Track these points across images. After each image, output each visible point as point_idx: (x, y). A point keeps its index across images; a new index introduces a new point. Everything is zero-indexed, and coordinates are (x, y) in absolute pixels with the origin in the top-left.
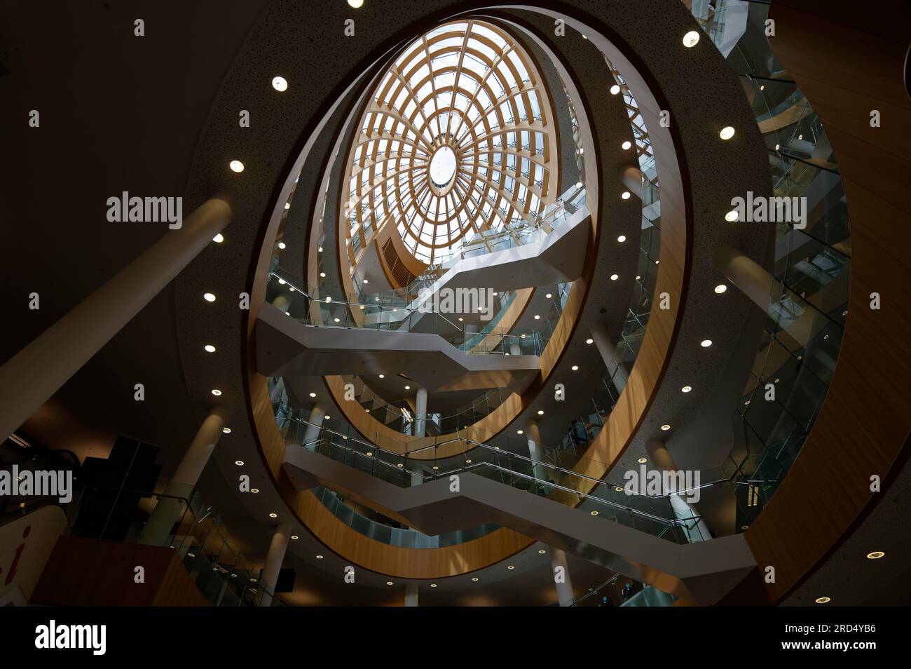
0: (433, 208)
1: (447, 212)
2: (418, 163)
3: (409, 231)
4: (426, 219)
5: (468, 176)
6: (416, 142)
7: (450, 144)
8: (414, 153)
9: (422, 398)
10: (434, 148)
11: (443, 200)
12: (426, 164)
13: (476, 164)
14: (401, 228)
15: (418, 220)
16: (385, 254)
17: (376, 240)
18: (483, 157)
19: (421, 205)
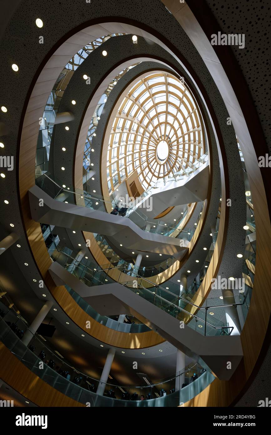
0: (157, 170)
1: (164, 173)
2: (150, 148)
3: (145, 179)
4: (154, 175)
5: (175, 156)
6: (150, 138)
7: (166, 139)
8: (148, 143)
9: (139, 259)
10: (158, 141)
11: (162, 166)
12: (155, 149)
13: (178, 151)
14: (141, 178)
15: (150, 175)
16: (131, 188)
17: (126, 181)
18: (181, 146)
19: (152, 168)
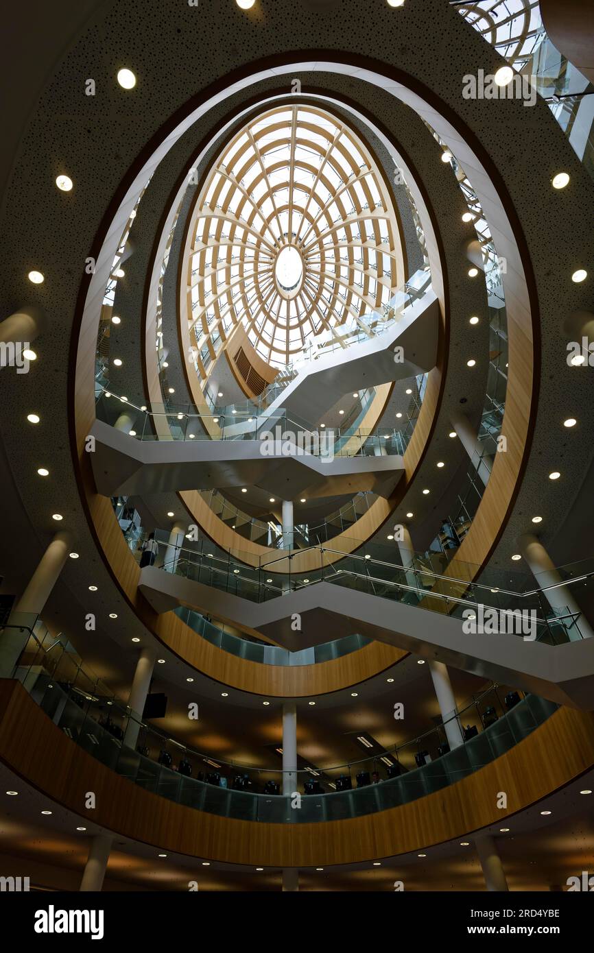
0: (283, 313)
1: (299, 316)
2: (262, 267)
3: (261, 338)
4: (277, 325)
5: (316, 275)
6: (258, 245)
7: (293, 243)
8: (257, 257)
9: (288, 509)
10: (278, 250)
11: (292, 303)
12: (271, 267)
13: (323, 262)
14: (252, 336)
15: (269, 326)
16: (238, 364)
17: (225, 351)
18: (330, 254)
19: (270, 310)
